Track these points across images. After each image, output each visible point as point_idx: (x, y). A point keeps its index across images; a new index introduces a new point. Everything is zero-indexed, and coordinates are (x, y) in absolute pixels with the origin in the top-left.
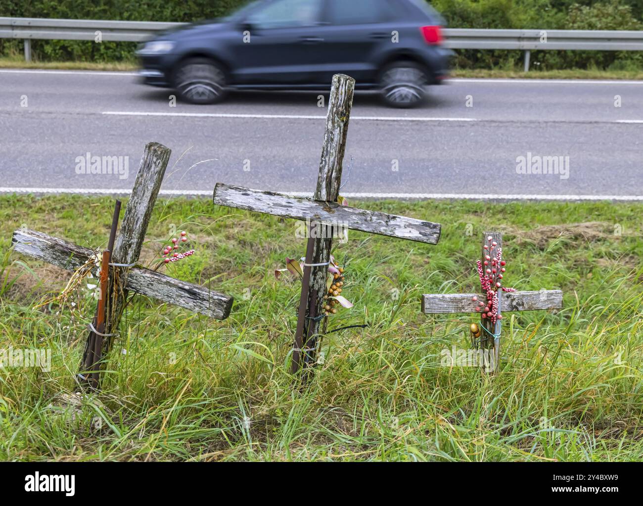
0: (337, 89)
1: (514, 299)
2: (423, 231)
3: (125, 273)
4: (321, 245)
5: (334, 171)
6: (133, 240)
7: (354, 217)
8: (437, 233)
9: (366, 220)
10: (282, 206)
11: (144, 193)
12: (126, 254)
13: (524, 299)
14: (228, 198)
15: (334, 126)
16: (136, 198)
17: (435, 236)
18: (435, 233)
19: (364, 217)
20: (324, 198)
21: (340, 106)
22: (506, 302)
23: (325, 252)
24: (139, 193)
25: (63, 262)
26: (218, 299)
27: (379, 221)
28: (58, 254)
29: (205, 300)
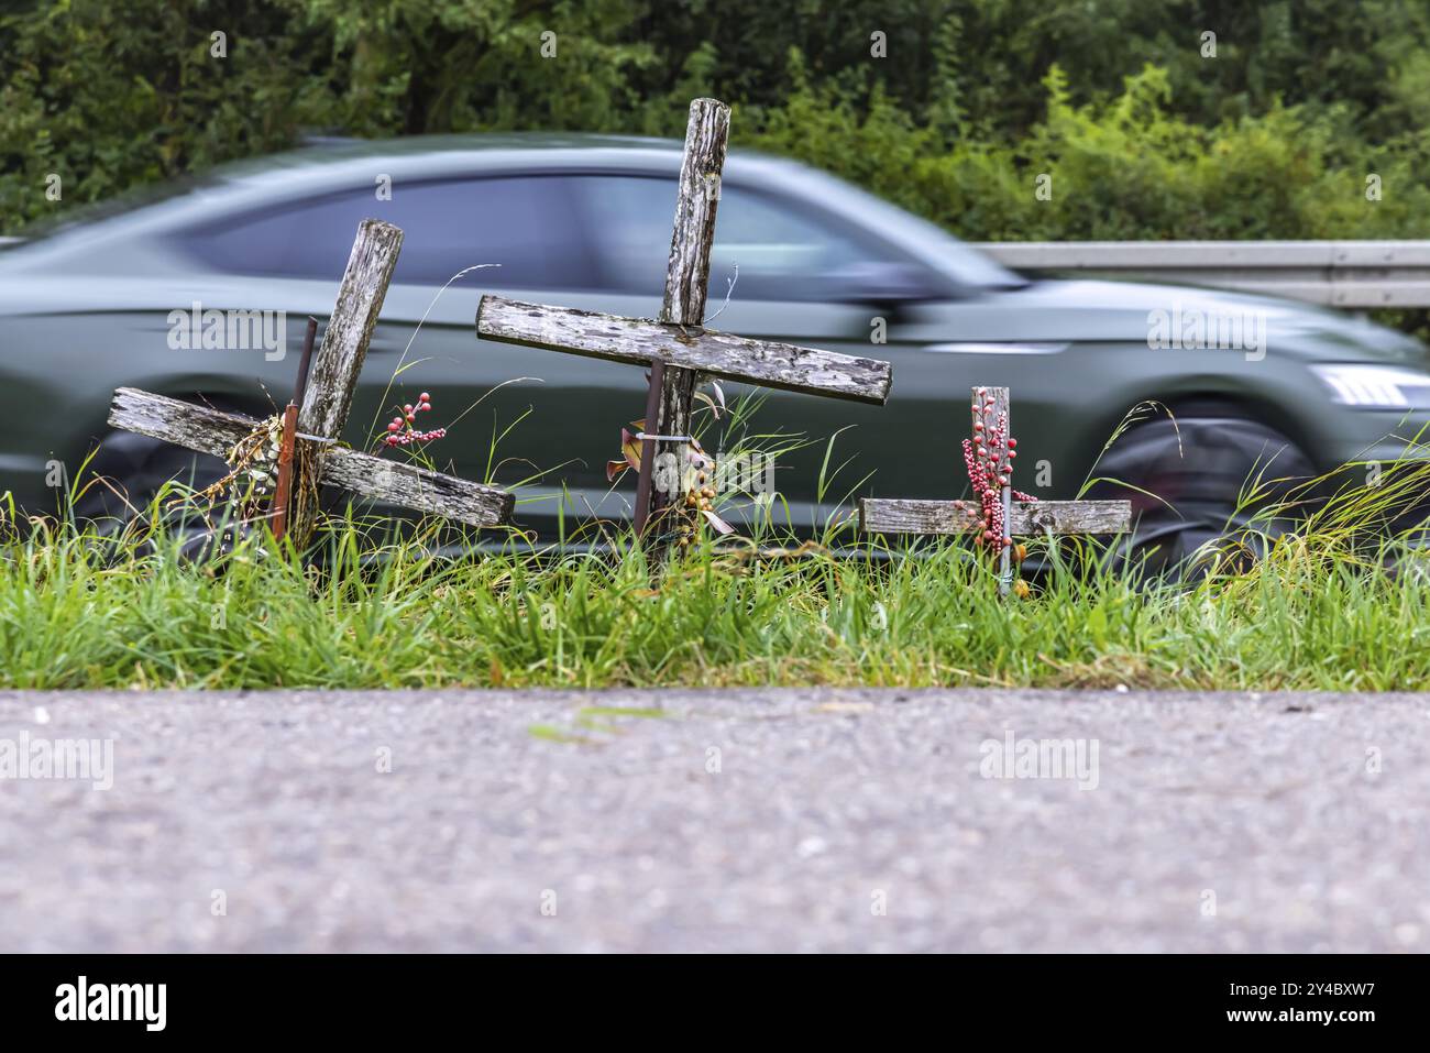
0: (700, 123)
1: (1035, 512)
2: (858, 376)
3: (321, 456)
4: (673, 404)
5: (695, 269)
6: (335, 394)
7: (731, 352)
8: (884, 379)
9: (754, 358)
10: (602, 335)
11: (357, 308)
12: (323, 418)
13: (1055, 512)
14: (504, 321)
15: (693, 189)
16: (342, 317)
17: (881, 384)
18: (881, 379)
19: (750, 353)
20: (677, 316)
21: (704, 153)
22: (1020, 517)
23: (680, 416)
24: (347, 308)
25: (204, 440)
26: (489, 493)
27: (778, 359)
28: (196, 426)
29: (466, 495)
